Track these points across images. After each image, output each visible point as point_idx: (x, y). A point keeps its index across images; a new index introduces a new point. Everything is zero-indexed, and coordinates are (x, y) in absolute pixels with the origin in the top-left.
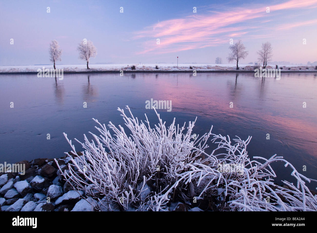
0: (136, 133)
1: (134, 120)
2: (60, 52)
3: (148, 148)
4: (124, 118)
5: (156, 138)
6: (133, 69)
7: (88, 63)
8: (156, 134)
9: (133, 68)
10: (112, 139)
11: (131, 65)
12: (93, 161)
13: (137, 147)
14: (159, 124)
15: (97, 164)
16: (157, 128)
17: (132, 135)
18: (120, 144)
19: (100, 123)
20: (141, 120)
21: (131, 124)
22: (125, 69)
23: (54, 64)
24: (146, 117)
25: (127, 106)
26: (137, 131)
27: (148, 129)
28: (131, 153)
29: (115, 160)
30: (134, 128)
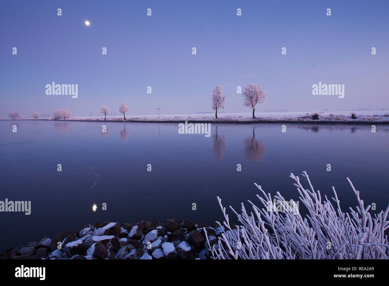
0: (317, 215)
1: (314, 195)
2: (223, 99)
3: (335, 242)
4: (298, 189)
5: (351, 230)
6: (315, 119)
7: (254, 110)
8: (351, 223)
9: (316, 117)
10: (278, 217)
11: (311, 113)
12: (249, 243)
13: (316, 237)
14: (357, 207)
15: (254, 249)
16: (353, 213)
17: (310, 216)
18: (290, 227)
19: (263, 191)
20: (326, 196)
21: (309, 200)
22: (303, 119)
23: (216, 111)
24: (334, 192)
25: (305, 172)
26: (317, 212)
27: (336, 211)
28: (306, 244)
29: (280, 249)
30: (314, 208)
